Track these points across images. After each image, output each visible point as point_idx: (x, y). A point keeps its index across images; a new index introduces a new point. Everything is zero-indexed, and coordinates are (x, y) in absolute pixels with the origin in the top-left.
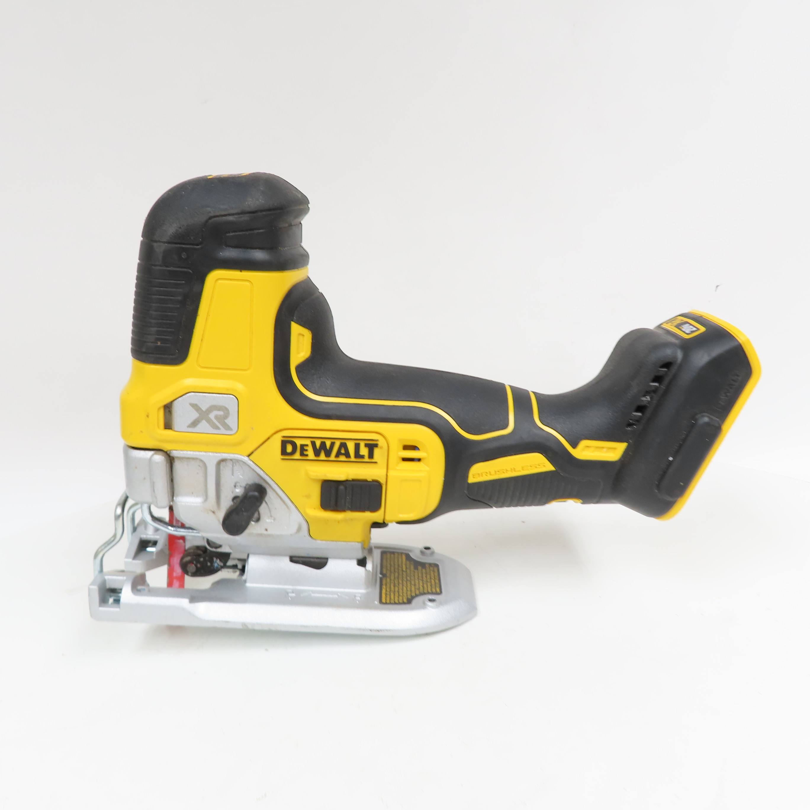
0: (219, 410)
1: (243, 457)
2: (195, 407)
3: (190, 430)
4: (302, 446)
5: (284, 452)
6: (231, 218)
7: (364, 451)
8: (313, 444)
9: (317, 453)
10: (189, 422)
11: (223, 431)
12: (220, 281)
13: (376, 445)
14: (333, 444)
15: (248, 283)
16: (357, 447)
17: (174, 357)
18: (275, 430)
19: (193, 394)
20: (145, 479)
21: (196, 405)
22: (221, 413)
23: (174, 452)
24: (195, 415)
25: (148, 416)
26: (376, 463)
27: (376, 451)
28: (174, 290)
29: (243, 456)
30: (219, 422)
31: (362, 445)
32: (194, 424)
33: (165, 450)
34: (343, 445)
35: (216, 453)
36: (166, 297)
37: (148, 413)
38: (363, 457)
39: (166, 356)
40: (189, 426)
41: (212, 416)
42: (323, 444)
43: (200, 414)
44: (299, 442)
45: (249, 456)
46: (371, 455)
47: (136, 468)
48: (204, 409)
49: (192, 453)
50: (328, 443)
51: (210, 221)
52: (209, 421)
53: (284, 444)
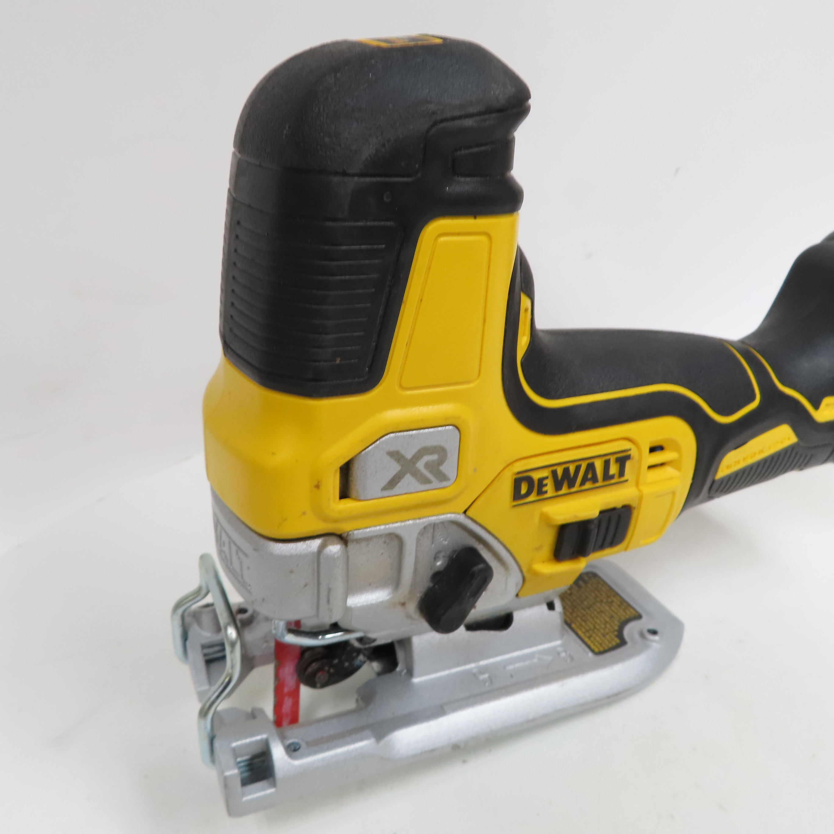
0: (432, 453)
1: (458, 516)
2: (396, 455)
3: (386, 493)
4: (541, 480)
5: (517, 495)
6: (469, 123)
7: (614, 469)
8: (554, 473)
9: (558, 486)
10: (384, 482)
11: (436, 483)
12: (442, 239)
13: (628, 457)
14: (578, 468)
15: (483, 238)
16: (607, 464)
17: (361, 379)
18: (505, 465)
19: (392, 435)
20: (306, 585)
21: (397, 453)
22: (434, 457)
23: (356, 532)
24: (394, 468)
25: (318, 487)
26: (627, 481)
27: (628, 464)
28: (367, 262)
29: (459, 514)
30: (431, 472)
31: (612, 459)
32: (393, 483)
33: (339, 533)
34: (591, 467)
35: (420, 519)
36: (354, 277)
37: (318, 482)
38: (612, 477)
39: (349, 381)
40: (384, 489)
41: (420, 465)
42: (566, 471)
43: (402, 466)
44: (536, 476)
45: (465, 512)
46: (622, 473)
47: (291, 572)
48: (409, 456)
49: (382, 527)
50: (572, 469)
51: (434, 130)
52: (417, 474)
53: (517, 483)
